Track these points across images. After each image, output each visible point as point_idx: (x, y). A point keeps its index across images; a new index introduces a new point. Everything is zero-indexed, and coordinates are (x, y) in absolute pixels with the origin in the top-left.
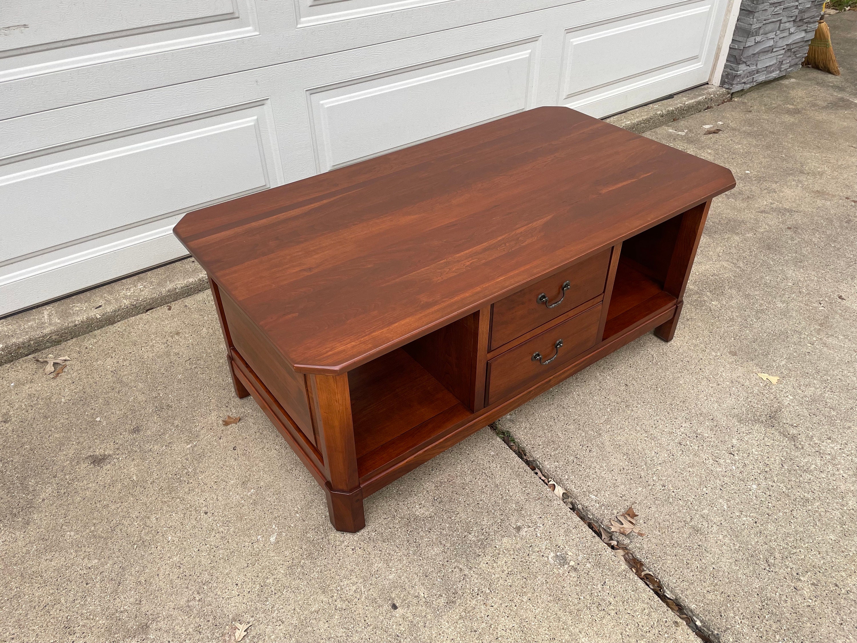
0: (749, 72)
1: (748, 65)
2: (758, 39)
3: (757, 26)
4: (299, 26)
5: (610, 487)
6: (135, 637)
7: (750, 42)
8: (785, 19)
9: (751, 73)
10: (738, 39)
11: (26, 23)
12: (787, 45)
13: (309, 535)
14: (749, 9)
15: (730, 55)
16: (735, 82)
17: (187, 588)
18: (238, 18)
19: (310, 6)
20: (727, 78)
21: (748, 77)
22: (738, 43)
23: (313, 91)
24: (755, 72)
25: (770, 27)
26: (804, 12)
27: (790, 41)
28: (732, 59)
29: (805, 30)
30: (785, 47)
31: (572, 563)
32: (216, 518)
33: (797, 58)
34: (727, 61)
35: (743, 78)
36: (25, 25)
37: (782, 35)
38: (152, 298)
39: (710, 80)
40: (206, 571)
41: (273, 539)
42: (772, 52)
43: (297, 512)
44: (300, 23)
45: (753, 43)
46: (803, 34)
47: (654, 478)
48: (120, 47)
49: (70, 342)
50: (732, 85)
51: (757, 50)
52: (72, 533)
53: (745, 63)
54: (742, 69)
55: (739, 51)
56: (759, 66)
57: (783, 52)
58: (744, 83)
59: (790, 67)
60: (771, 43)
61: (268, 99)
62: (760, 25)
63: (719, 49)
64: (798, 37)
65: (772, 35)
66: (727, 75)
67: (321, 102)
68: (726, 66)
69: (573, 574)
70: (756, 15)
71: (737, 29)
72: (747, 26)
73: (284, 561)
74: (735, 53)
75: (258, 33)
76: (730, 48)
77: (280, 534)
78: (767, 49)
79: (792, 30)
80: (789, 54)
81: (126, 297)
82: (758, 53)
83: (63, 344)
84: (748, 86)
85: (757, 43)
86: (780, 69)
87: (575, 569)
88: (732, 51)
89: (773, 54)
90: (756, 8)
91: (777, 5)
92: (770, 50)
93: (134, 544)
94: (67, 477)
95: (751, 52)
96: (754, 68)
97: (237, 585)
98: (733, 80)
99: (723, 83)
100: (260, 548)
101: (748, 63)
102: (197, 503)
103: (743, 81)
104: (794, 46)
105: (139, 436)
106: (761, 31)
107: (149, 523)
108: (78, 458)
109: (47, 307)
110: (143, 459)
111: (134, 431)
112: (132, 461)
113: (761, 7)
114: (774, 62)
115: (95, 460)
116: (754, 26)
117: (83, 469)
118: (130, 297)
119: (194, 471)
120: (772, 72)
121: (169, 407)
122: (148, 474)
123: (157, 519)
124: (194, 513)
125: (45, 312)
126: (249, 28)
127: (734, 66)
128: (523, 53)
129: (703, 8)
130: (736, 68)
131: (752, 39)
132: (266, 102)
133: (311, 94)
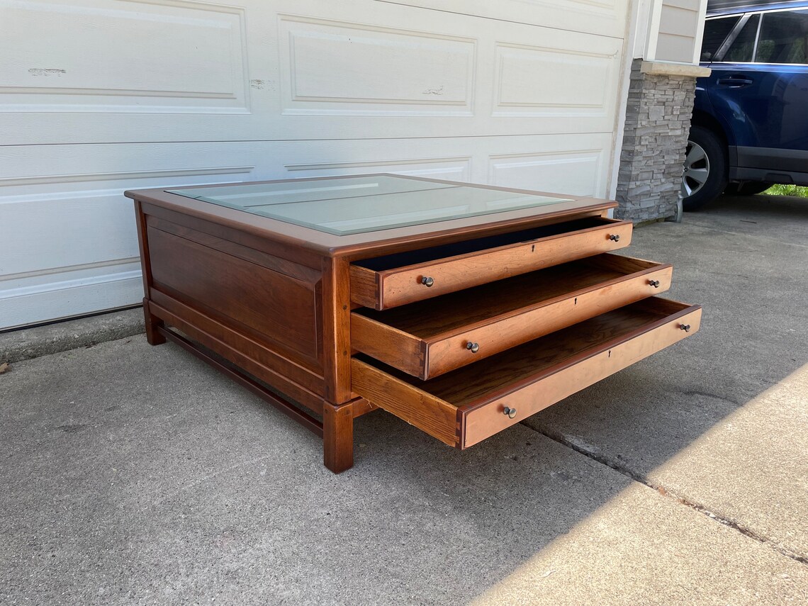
0: (635, 210)
1: (633, 204)
2: (638, 183)
3: (636, 173)
4: (283, 114)
7: (632, 185)
8: (656, 171)
9: (637, 211)
10: (622, 183)
11: (65, 69)
12: (661, 192)
13: (300, 469)
14: (628, 160)
15: (618, 196)
16: (625, 217)
17: (172, 510)
18: (235, 99)
19: (293, 101)
20: (618, 214)
21: (634, 214)
22: (622, 186)
24: (640, 210)
25: (645, 175)
26: (670, 167)
27: (662, 190)
28: (620, 199)
29: (673, 183)
30: (659, 194)
32: (200, 462)
33: (671, 204)
35: (631, 214)
36: (63, 70)
37: (655, 184)
38: (131, 326)
40: (192, 497)
41: (262, 473)
42: (650, 196)
44: (284, 112)
45: (634, 186)
46: (672, 185)
49: (43, 357)
51: (638, 192)
52: (42, 478)
53: (630, 201)
54: (629, 206)
55: (624, 193)
56: (642, 206)
57: (659, 197)
58: (633, 218)
59: (666, 211)
60: (648, 188)
61: (253, 168)
62: (638, 172)
64: (668, 187)
65: (647, 182)
66: (618, 212)
69: (578, 484)
70: (633, 163)
71: (621, 176)
72: (628, 173)
73: (277, 487)
74: (621, 194)
75: (250, 113)
76: (617, 191)
77: (269, 470)
78: (645, 193)
79: (663, 180)
80: (664, 200)
81: (105, 324)
82: (640, 195)
83: (36, 359)
84: (636, 222)
85: (638, 186)
86: (658, 211)
87: (579, 481)
88: (619, 192)
89: (651, 198)
90: (633, 158)
91: (648, 158)
92: (648, 194)
94: (38, 440)
95: (633, 193)
96: (638, 207)
97: (227, 505)
98: (624, 214)
100: (249, 479)
101: (633, 202)
102: (179, 453)
103: (631, 216)
104: (667, 194)
105: (116, 413)
106: (639, 178)
107: (127, 467)
108: (51, 428)
109: (25, 331)
110: (120, 426)
111: (110, 409)
112: (109, 428)
113: (636, 158)
114: (653, 205)
115: (67, 429)
116: (633, 173)
117: (55, 434)
118: (109, 324)
119: (176, 432)
120: (653, 213)
121: (146, 393)
122: (125, 436)
123: (136, 465)
124: (176, 459)
125: (23, 333)
126: (244, 108)
127: (622, 204)
128: (458, 169)
129: (592, 159)
130: (624, 206)
131: (633, 183)
132: (252, 170)
133: (289, 170)
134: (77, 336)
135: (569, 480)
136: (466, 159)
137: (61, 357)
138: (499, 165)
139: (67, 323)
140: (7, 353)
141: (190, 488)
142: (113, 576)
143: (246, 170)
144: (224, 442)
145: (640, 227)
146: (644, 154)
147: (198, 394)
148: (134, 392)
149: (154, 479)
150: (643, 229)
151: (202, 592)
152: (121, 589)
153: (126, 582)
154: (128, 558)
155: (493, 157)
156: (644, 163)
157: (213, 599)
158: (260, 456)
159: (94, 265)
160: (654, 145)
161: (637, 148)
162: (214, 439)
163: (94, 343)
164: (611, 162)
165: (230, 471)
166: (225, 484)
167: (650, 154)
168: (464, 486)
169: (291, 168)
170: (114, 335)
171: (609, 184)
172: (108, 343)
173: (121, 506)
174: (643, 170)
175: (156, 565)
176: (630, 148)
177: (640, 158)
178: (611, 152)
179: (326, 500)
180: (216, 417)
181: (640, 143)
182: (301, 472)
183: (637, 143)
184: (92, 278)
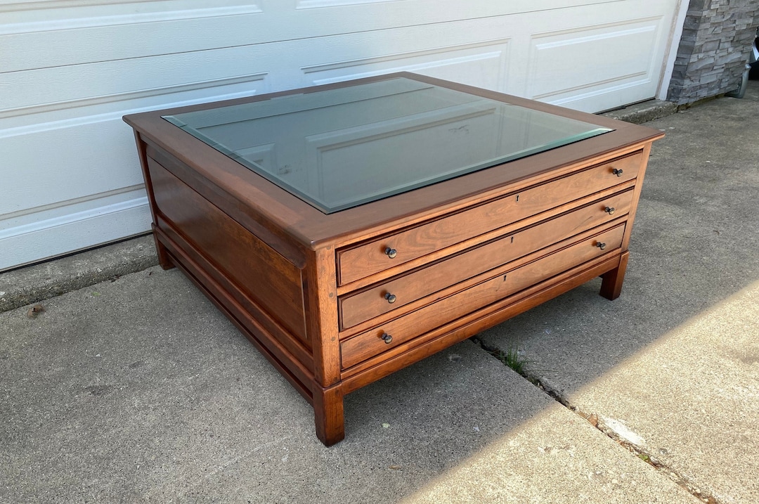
0: (693, 87)
1: (692, 81)
2: (701, 56)
3: (700, 44)
5: (639, 412)
7: (694, 58)
8: (723, 39)
9: (695, 89)
10: (681, 56)
12: (726, 64)
13: (322, 456)
14: (692, 28)
15: (674, 72)
16: (680, 96)
20: (673, 92)
21: (692, 92)
22: (682, 60)
24: (699, 87)
25: (710, 46)
26: (740, 34)
27: (728, 61)
28: (677, 75)
29: (742, 52)
30: (724, 66)
31: (615, 481)
32: (222, 441)
33: (735, 77)
34: (672, 77)
35: (688, 92)
37: (721, 55)
38: (151, 256)
39: (656, 95)
40: (215, 489)
41: (284, 460)
42: (713, 69)
43: (308, 435)
44: (299, 5)
45: (696, 60)
46: (739, 55)
47: (684, 404)
49: (70, 294)
50: (678, 98)
51: (700, 67)
52: (71, 455)
53: (689, 77)
54: (687, 83)
55: (683, 67)
56: (702, 82)
57: (723, 70)
58: (689, 97)
59: (729, 85)
60: (712, 61)
62: (703, 43)
63: (664, 67)
64: (735, 57)
65: (712, 53)
66: (673, 90)
68: (671, 82)
69: (618, 491)
70: (699, 33)
71: (681, 48)
72: (690, 44)
73: (299, 480)
74: (679, 69)
75: (261, 11)
76: (675, 65)
77: (291, 455)
78: (708, 67)
79: (730, 50)
80: (727, 73)
81: (125, 255)
82: (701, 70)
83: (64, 296)
84: (693, 100)
85: (700, 60)
86: (719, 87)
87: (620, 487)
88: (677, 67)
89: (713, 72)
90: (698, 26)
91: (716, 25)
92: (711, 68)
93: (138, 464)
94: (67, 405)
95: (693, 68)
96: (697, 83)
98: (679, 93)
99: (669, 97)
100: (271, 467)
101: (693, 78)
102: (202, 428)
103: (688, 95)
104: (732, 66)
105: (140, 370)
106: (703, 49)
107: (152, 445)
108: (78, 389)
109: (51, 263)
110: (145, 389)
111: (134, 366)
112: (133, 391)
113: (703, 26)
114: (714, 79)
115: (95, 391)
116: (697, 44)
118: (130, 255)
119: (198, 399)
120: (713, 89)
121: (169, 345)
122: (150, 403)
123: (160, 441)
124: (199, 436)
125: (48, 267)
126: (254, 6)
127: (679, 81)
128: (495, 54)
129: (650, 28)
130: (681, 83)
131: (695, 56)
132: (265, 76)
133: (306, 73)
134: (100, 271)
135: (609, 485)
136: (504, 41)
137: (86, 294)
138: (543, 46)
139: (90, 253)
140: (34, 292)
141: (213, 476)
143: (259, 78)
144: (246, 415)
145: (696, 106)
146: (712, 20)
147: (220, 347)
148: (157, 342)
149: (178, 463)
150: (698, 109)
155: (535, 37)
156: (711, 30)
158: (281, 436)
159: (110, 193)
160: (725, 8)
161: (705, 13)
162: (236, 410)
163: (118, 276)
164: (672, 31)
165: (253, 455)
166: (247, 473)
167: (719, 19)
168: (493, 488)
169: (308, 71)
170: (136, 267)
171: (666, 56)
172: (130, 276)
173: (146, 496)
174: (708, 40)
176: (696, 13)
177: (707, 25)
178: (674, 19)
179: (348, 501)
180: (238, 380)
181: (709, 7)
182: (322, 461)
183: (706, 7)
184: (109, 206)
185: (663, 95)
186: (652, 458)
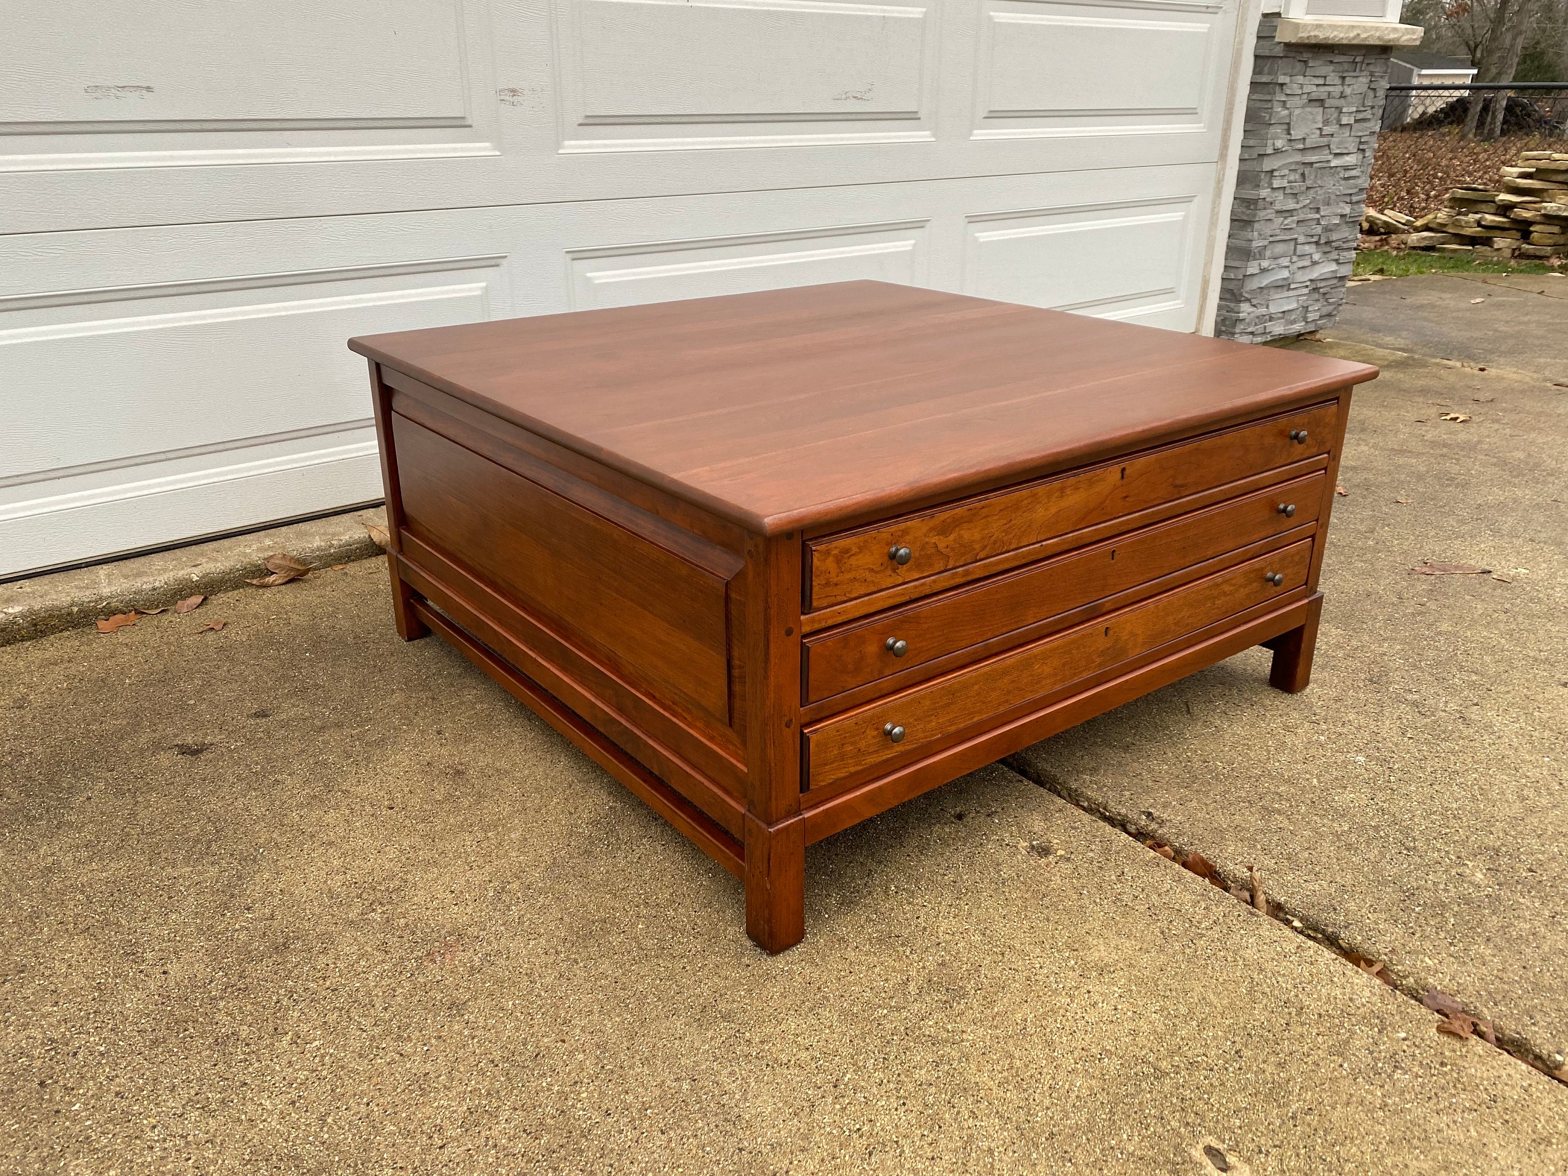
0: (1258, 317)
1: (1254, 306)
2: (1264, 264)
3: (1260, 245)
4: (560, 151)
6: (262, 960)
7: (1253, 268)
8: (1302, 239)
9: (1261, 319)
10: (1232, 264)
11: (152, 86)
12: (1311, 280)
14: (1245, 218)
15: (1224, 290)
16: (1237, 331)
18: (470, 126)
19: (580, 125)
20: (1225, 324)
21: (1256, 324)
22: (1233, 270)
23: (578, 255)
24: (1267, 317)
25: (1280, 249)
26: (1331, 230)
27: (1314, 275)
28: (1228, 296)
29: (1337, 261)
30: (1308, 283)
31: (1060, 852)
33: (1330, 304)
34: (1221, 299)
35: (1249, 325)
36: (148, 88)
37: (1301, 264)
39: (1197, 330)
42: (1289, 289)
44: (563, 148)
45: (1256, 271)
46: (1334, 267)
48: (289, 145)
51: (1265, 282)
53: (1248, 300)
54: (1246, 310)
55: (1236, 282)
56: (1273, 309)
57: (1306, 291)
58: (1252, 333)
59: (1321, 317)
60: (1285, 274)
61: (506, 257)
62: (1266, 243)
63: (1206, 283)
64: (1326, 270)
65: (1285, 262)
66: (1224, 320)
67: (589, 275)
68: (1220, 308)
69: (1065, 865)
70: (1256, 226)
71: (1231, 250)
72: (1244, 244)
74: (1231, 286)
75: (498, 153)
76: (1223, 279)
78: (1280, 283)
79: (1316, 257)
80: (1316, 296)
81: (244, 554)
82: (1268, 287)
84: (1259, 339)
85: (1263, 271)
86: (1305, 319)
87: (1068, 860)
88: (1226, 283)
89: (1291, 293)
90: (1255, 216)
91: (1287, 214)
92: (1284, 286)
95: (1254, 284)
96: (1263, 311)
97: (452, 892)
98: (1234, 326)
101: (1254, 302)
103: (1250, 330)
104: (1322, 284)
105: (266, 723)
106: (1268, 253)
107: (285, 820)
108: (157, 746)
109: (105, 567)
110: (274, 747)
111: (255, 717)
112: (255, 750)
113: (1262, 214)
114: (1294, 305)
115: (185, 750)
116: (1255, 244)
117: (165, 759)
118: (250, 554)
120: (1293, 322)
123: (301, 816)
125: (101, 572)
126: (487, 144)
127: (1232, 305)
128: (903, 244)
129: (1174, 215)
130: (1236, 309)
131: (1256, 263)
132: (504, 262)
133: (573, 259)
135: (1050, 857)
136: (919, 225)
138: (988, 235)
139: (178, 551)
140: (75, 609)
142: (264, 1007)
143: (493, 263)
146: (1278, 207)
148: (297, 683)
151: (409, 1037)
152: (276, 1029)
153: (283, 1018)
154: (287, 977)
155: (974, 219)
156: (1277, 223)
157: (425, 1048)
160: (1299, 186)
161: (1264, 193)
164: (1214, 221)
167: (1291, 205)
171: (1208, 264)
174: (1276, 238)
175: (333, 990)
176: (1249, 193)
177: (1269, 213)
178: (1214, 202)
181: (1270, 184)
183: (1264, 183)
185: (1208, 330)
186: (1128, 826)
